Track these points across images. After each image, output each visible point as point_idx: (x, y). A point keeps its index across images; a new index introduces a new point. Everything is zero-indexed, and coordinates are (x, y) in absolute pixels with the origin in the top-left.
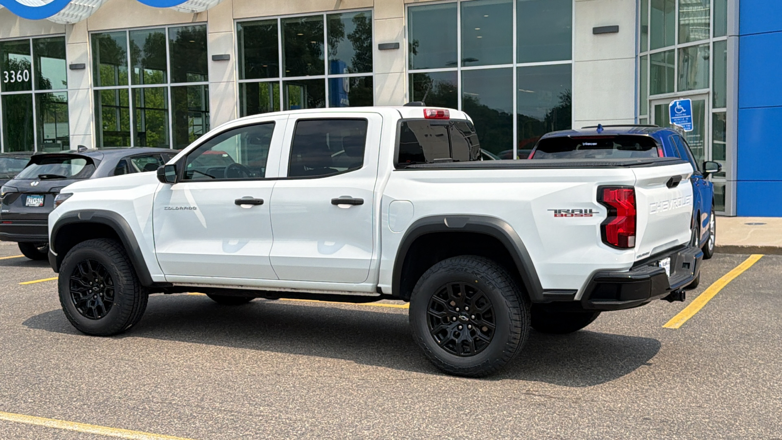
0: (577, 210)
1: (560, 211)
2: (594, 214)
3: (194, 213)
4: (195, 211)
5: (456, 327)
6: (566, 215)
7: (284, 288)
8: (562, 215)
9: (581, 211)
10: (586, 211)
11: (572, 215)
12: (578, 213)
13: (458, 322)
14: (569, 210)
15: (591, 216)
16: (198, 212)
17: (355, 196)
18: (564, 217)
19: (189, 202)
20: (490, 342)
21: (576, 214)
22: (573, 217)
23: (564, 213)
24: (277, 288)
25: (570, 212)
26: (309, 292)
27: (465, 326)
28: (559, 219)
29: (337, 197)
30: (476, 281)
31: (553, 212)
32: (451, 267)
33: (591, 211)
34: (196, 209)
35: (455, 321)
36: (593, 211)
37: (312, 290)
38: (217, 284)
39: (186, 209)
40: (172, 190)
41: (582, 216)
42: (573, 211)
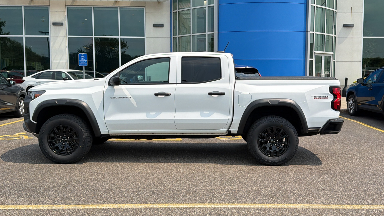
0: (322, 96)
1: (316, 97)
2: (329, 98)
3: (130, 100)
4: (130, 99)
5: (270, 146)
6: (318, 98)
7: (177, 134)
8: (317, 98)
9: (324, 96)
10: (326, 96)
11: (321, 98)
12: (323, 97)
13: (270, 143)
14: (319, 96)
15: (328, 98)
16: (132, 100)
17: (220, 91)
18: (318, 99)
19: (127, 95)
20: (287, 151)
21: (322, 98)
22: (321, 99)
23: (317, 97)
24: (172, 134)
25: (320, 97)
26: (190, 134)
27: (273, 145)
28: (316, 100)
29: (211, 91)
30: (282, 126)
31: (314, 97)
32: (270, 120)
33: (328, 96)
34: (131, 97)
35: (269, 143)
36: (329, 96)
37: (192, 133)
38: (137, 134)
39: (124, 98)
40: (115, 89)
41: (324, 98)
42: (321, 97)
